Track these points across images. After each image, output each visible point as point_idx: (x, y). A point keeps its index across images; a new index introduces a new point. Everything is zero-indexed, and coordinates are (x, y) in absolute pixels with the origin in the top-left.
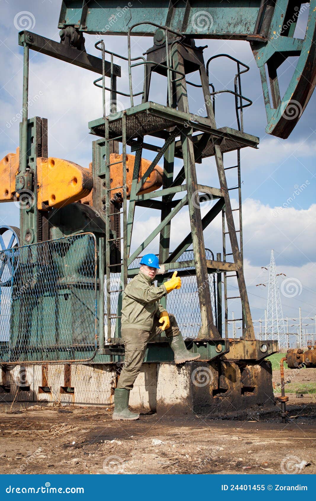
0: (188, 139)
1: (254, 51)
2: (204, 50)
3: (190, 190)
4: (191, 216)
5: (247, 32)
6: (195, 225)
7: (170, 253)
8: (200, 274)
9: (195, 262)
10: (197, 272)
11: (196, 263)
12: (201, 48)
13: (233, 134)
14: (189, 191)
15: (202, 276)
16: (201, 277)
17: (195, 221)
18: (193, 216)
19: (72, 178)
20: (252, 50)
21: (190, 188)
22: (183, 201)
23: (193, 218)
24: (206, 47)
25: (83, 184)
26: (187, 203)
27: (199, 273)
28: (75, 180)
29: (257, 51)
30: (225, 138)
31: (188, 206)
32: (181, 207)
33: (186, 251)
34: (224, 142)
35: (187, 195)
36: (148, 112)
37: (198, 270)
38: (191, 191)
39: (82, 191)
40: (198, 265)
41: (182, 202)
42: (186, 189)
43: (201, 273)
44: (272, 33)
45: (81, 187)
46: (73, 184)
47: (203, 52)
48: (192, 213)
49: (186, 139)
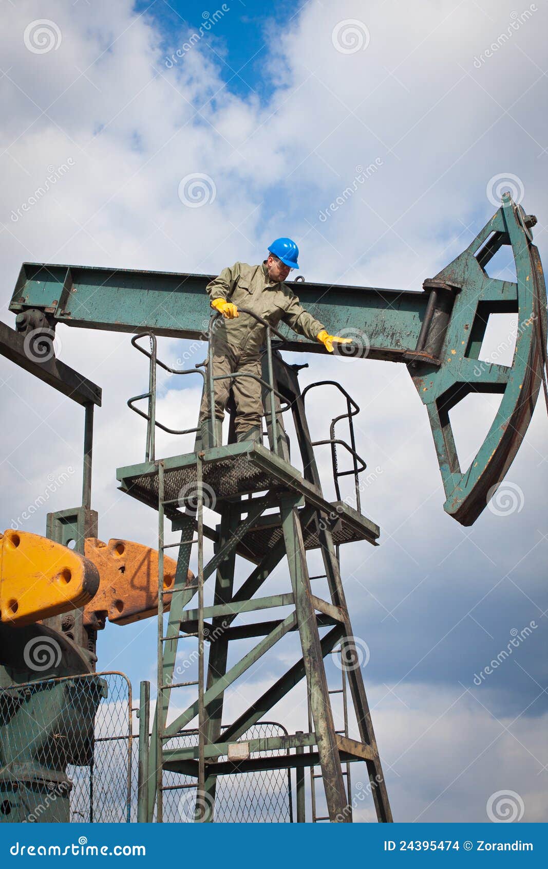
0: (293, 513)
1: (416, 378)
2: (300, 372)
3: (301, 604)
4: (306, 651)
5: (397, 348)
6: (314, 668)
7: (224, 727)
8: (330, 760)
9: (316, 737)
10: (322, 756)
11: (318, 739)
12: (297, 368)
13: (350, 514)
14: (299, 605)
15: (333, 764)
16: (331, 766)
17: (315, 661)
18: (309, 650)
19: (60, 569)
20: (412, 377)
21: (301, 600)
22: (286, 623)
23: (309, 655)
24: (306, 366)
25: (84, 583)
26: (295, 627)
27: (326, 759)
28: (67, 575)
29: (421, 378)
30: (341, 519)
31: (297, 633)
32: (283, 634)
33: (256, 724)
34: (339, 527)
35: (295, 613)
36: (249, 457)
37: (325, 753)
38: (304, 605)
39: (80, 595)
40: (325, 743)
41: (283, 625)
42: (292, 601)
43: (332, 758)
44: (448, 352)
45: (81, 588)
46: (60, 582)
47: (297, 374)
48: (307, 645)
49: (292, 512)
